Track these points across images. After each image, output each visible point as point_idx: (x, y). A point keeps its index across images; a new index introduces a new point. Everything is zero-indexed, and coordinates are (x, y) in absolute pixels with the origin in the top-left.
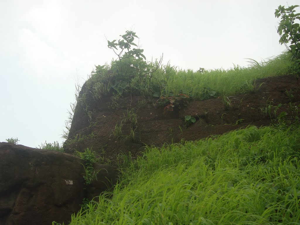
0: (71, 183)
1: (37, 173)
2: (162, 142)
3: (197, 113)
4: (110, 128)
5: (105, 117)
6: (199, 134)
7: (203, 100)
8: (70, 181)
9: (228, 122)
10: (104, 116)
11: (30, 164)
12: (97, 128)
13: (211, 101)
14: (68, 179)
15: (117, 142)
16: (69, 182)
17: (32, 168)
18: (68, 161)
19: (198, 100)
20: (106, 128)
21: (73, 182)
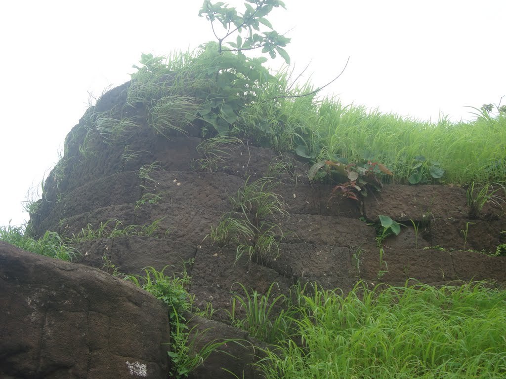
0: (143, 371)
1: (49, 332)
2: (326, 272)
3: (404, 212)
4: (195, 215)
5: (179, 184)
6: (413, 265)
7: (416, 185)
8: (138, 365)
9: (475, 246)
10: (177, 182)
11: (29, 301)
12: (162, 210)
13: (434, 189)
14: (134, 357)
15: (218, 257)
16: (136, 367)
17: (34, 317)
18: (131, 304)
19: (403, 181)
20: (187, 215)
21: (147, 368)
